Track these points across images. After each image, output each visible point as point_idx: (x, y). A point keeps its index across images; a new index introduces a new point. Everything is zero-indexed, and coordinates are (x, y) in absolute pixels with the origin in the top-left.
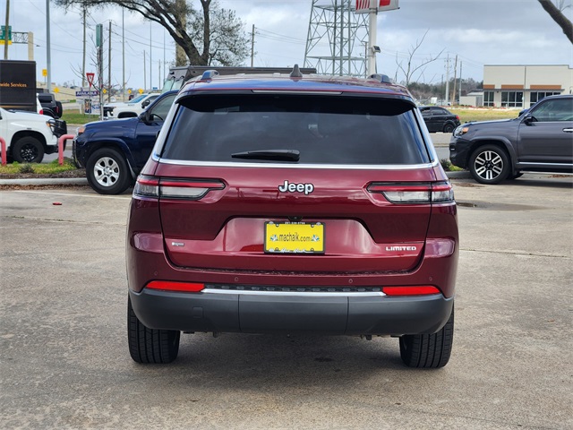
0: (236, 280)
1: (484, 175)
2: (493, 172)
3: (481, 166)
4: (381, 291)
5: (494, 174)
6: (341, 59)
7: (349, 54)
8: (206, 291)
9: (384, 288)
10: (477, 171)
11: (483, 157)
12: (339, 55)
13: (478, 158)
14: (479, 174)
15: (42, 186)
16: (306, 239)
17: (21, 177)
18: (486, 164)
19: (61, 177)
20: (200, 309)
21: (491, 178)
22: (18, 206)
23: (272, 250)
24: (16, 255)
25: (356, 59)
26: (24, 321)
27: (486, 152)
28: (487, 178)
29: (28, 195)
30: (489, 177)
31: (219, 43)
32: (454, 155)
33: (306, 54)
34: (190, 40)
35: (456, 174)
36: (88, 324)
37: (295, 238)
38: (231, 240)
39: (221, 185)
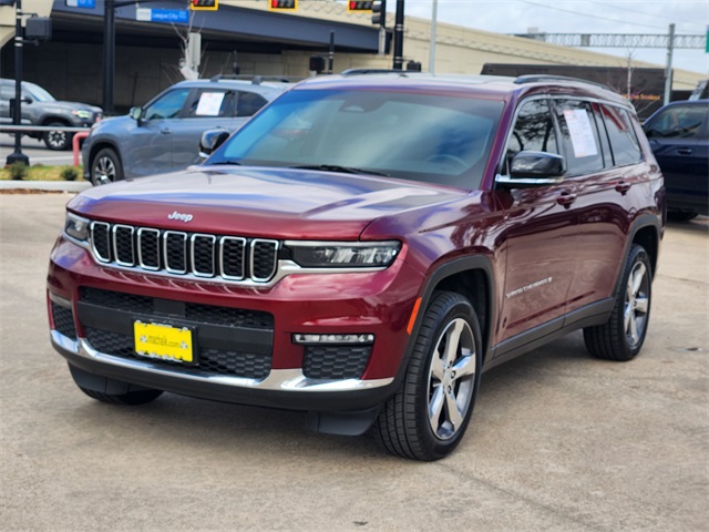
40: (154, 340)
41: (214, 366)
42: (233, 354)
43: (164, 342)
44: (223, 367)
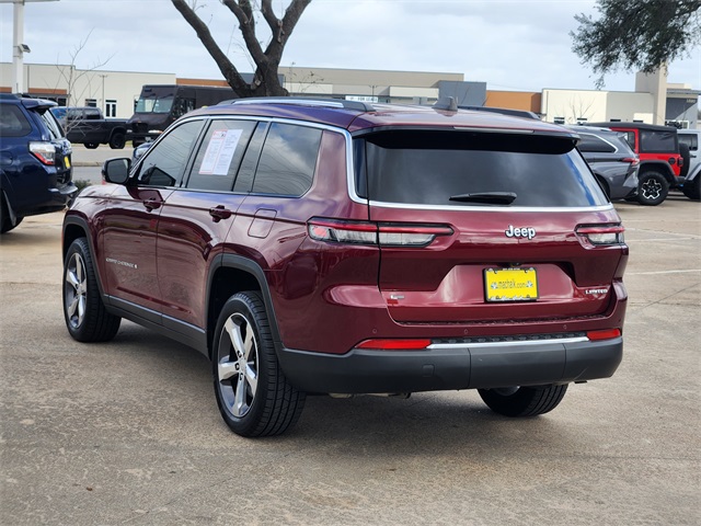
0: (466, 332)
4: (586, 336)
8: (432, 346)
9: (588, 333)
16: (521, 285)
20: (431, 367)
23: (494, 299)
37: (512, 284)
38: (449, 291)
39: (448, 230)
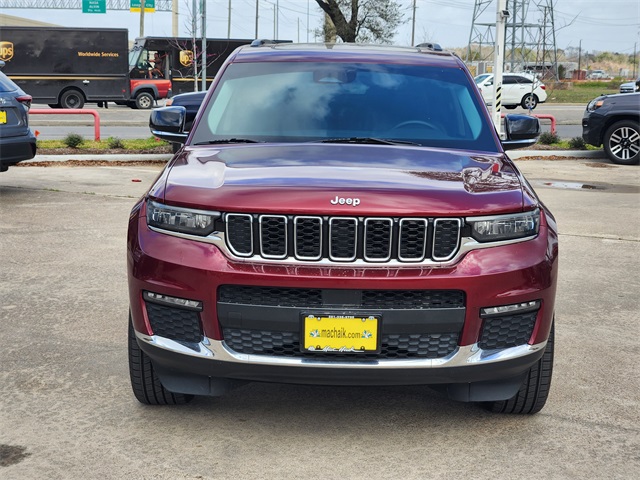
1: (620, 154)
2: (630, 151)
3: (617, 144)
5: (632, 153)
6: (514, 26)
7: (523, 20)
10: (612, 149)
11: (619, 133)
12: (512, 22)
13: (613, 135)
14: (614, 153)
15: (130, 163)
17: (110, 153)
18: (622, 142)
19: (152, 153)
21: (628, 158)
22: (96, 182)
24: (64, 230)
25: (531, 26)
26: (34, 294)
27: (622, 129)
28: (623, 158)
29: (112, 172)
30: (625, 156)
31: (369, 9)
32: (587, 132)
33: (474, 20)
34: (336, 6)
35: (591, 154)
36: (96, 298)
40: (327, 333)
41: (394, 352)
42: (417, 337)
43: (342, 334)
44: (405, 351)
